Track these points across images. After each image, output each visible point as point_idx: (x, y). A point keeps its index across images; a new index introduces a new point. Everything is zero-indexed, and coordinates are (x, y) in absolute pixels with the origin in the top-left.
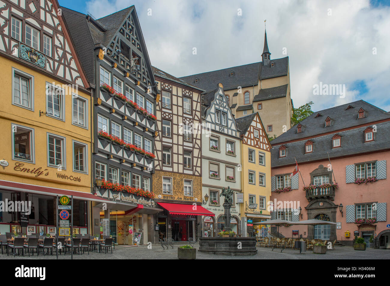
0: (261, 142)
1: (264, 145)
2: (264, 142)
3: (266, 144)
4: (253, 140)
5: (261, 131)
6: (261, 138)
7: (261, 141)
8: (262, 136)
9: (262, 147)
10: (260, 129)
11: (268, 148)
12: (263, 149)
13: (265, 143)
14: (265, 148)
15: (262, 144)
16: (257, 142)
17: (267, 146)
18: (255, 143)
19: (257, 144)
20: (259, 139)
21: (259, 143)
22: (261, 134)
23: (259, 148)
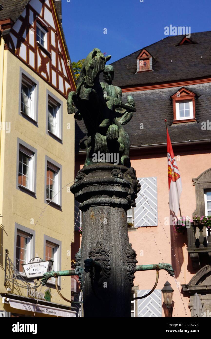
0: (52, 67)
1: (61, 79)
2: (60, 69)
3: (65, 79)
4: (34, 50)
5: (53, 34)
6: (53, 55)
7: (54, 63)
8: (56, 50)
9: (54, 83)
10: (51, 28)
11: (69, 90)
12: (57, 89)
13: (61, 74)
14: (61, 89)
15: (54, 74)
16: (44, 61)
17: (68, 86)
18: (39, 65)
19: (43, 68)
20: (49, 56)
21: (48, 65)
22: (53, 43)
23: (48, 81)
